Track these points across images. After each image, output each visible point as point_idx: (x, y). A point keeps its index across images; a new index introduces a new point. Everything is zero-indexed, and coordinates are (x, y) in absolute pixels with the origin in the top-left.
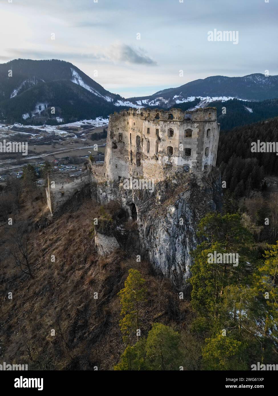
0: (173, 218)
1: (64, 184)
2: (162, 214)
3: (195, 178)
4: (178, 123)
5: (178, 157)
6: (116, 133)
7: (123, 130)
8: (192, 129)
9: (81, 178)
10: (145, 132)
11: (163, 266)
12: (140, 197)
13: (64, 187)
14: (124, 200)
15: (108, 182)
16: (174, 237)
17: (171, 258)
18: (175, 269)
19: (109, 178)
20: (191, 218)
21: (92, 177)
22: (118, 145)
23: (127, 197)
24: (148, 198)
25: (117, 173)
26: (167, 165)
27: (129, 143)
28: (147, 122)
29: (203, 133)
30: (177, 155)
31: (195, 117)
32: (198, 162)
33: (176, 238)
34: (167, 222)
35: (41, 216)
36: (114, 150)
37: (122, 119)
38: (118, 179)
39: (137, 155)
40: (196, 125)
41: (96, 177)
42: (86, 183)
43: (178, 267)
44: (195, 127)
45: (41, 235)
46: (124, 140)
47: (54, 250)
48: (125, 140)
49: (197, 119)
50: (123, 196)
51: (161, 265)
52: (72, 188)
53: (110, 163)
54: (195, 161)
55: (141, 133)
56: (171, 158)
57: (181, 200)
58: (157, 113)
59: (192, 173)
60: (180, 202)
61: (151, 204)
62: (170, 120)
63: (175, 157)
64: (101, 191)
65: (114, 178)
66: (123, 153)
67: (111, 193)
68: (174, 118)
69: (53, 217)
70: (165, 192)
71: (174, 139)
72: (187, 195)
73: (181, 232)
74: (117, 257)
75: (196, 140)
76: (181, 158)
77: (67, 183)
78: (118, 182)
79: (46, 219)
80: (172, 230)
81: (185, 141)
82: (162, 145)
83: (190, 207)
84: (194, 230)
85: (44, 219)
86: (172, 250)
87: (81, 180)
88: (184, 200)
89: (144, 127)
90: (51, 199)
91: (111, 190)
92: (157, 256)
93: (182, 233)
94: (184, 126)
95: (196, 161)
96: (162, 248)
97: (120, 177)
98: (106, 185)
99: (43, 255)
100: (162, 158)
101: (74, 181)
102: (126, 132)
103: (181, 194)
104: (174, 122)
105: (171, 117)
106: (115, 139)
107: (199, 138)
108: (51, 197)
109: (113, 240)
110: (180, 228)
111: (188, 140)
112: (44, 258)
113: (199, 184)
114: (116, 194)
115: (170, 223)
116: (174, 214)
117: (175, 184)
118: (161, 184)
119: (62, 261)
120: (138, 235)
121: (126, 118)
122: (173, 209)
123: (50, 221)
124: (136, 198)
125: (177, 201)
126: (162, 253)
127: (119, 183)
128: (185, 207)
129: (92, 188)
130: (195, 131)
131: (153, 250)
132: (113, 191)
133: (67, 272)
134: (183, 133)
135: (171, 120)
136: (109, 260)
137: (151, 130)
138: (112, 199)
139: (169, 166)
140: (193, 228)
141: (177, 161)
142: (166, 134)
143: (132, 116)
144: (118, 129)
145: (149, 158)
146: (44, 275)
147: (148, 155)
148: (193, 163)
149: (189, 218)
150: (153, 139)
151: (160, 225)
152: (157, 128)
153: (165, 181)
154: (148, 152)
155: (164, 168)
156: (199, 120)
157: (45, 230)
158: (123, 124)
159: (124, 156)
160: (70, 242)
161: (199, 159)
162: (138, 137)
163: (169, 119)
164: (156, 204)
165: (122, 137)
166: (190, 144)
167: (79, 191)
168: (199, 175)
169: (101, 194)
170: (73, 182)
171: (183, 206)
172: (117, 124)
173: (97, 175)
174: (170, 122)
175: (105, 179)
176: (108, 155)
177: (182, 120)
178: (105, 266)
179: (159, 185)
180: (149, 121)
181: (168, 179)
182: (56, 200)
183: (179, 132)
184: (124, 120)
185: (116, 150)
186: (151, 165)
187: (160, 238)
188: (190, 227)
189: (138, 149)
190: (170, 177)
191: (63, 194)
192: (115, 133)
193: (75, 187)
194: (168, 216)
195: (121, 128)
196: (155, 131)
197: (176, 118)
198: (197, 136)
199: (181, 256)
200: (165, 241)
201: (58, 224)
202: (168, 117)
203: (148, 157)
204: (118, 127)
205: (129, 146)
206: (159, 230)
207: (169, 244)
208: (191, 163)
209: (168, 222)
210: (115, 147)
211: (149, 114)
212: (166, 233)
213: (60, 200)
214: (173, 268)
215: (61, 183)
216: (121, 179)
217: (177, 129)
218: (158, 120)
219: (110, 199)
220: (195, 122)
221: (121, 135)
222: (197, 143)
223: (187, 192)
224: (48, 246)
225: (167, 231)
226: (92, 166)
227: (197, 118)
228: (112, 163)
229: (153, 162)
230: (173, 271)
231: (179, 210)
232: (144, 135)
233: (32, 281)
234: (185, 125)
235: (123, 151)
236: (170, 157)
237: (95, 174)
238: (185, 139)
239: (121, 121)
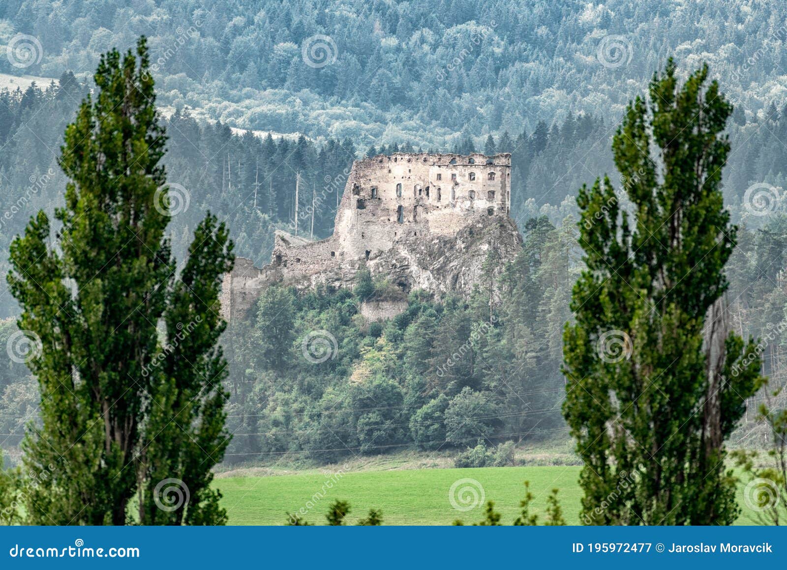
1: (247, 278)
2: (473, 256)
3: (501, 219)
4: (481, 167)
6: (366, 186)
7: (380, 182)
8: (495, 172)
10: (432, 178)
12: (430, 255)
19: (346, 256)
21: (286, 270)
22: (367, 204)
25: (363, 245)
26: (468, 210)
27: (394, 197)
28: (436, 168)
29: (505, 176)
30: (480, 198)
31: (497, 161)
32: (502, 204)
36: (360, 211)
37: (377, 166)
38: (365, 254)
44: (498, 170)
46: (382, 195)
53: (350, 232)
54: (499, 202)
55: (423, 181)
56: (474, 202)
57: (492, 238)
58: (452, 158)
59: (497, 215)
61: (451, 256)
62: (470, 164)
63: (477, 200)
65: (357, 255)
66: (378, 214)
70: (469, 238)
71: (477, 183)
76: (484, 200)
77: (250, 278)
78: (366, 260)
82: (461, 190)
83: (501, 243)
87: (266, 277)
88: (495, 237)
89: (431, 173)
94: (487, 169)
97: (368, 253)
100: (461, 204)
102: (386, 183)
103: (491, 232)
104: (476, 167)
105: (472, 162)
106: (362, 194)
107: (502, 181)
111: (492, 183)
115: (485, 259)
116: (487, 250)
117: (481, 227)
118: (463, 232)
121: (386, 165)
122: (486, 246)
125: (489, 239)
128: (497, 243)
130: (498, 174)
134: (487, 177)
137: (443, 176)
141: (481, 204)
142: (466, 178)
143: (405, 162)
144: (370, 180)
145: (440, 207)
147: (439, 204)
150: (446, 186)
152: (453, 173)
153: (467, 228)
154: (439, 201)
155: (464, 215)
156: (501, 165)
158: (379, 173)
159: (379, 217)
161: (503, 200)
165: (377, 191)
166: (494, 186)
170: (256, 278)
172: (368, 173)
173: (304, 263)
174: (472, 166)
176: (345, 221)
177: (484, 164)
180: (439, 167)
181: (471, 225)
183: (481, 175)
184: (383, 168)
185: (363, 210)
186: (445, 215)
189: (418, 202)
190: (473, 223)
191: (244, 298)
192: (363, 186)
195: (375, 178)
196: (450, 176)
197: (477, 162)
198: (500, 179)
202: (467, 161)
204: (368, 178)
205: (395, 201)
208: (495, 205)
210: (362, 206)
211: (439, 159)
213: (240, 308)
215: (243, 277)
216: (372, 254)
217: (479, 172)
218: (454, 165)
220: (497, 166)
221: (374, 190)
222: (500, 185)
227: (499, 163)
228: (354, 231)
229: (448, 211)
232: (431, 183)
235: (378, 211)
236: (471, 201)
237: (298, 261)
238: (489, 182)
239: (375, 170)
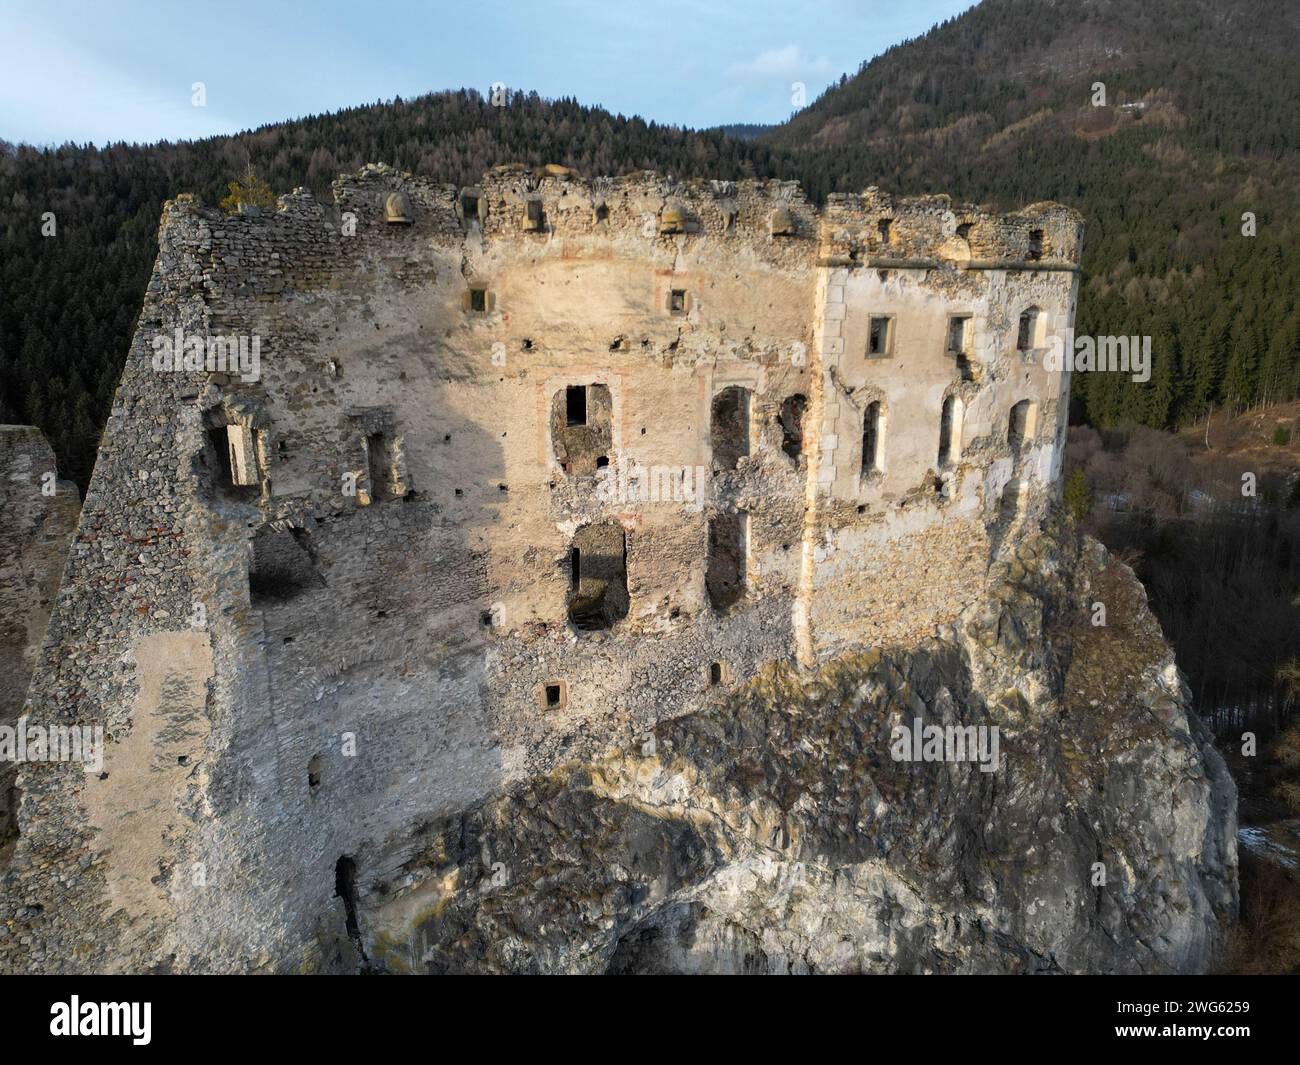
4: (1068, 276)
6: (316, 419)
7: (403, 376)
10: (843, 346)
30: (1052, 434)
39: (712, 534)
62: (1032, 264)
68: (1051, 253)
82: (989, 406)
89: (835, 312)
137: (903, 332)
144: (335, 368)
145: (872, 510)
150: (916, 387)
152: (961, 312)
154: (868, 471)
158: (394, 313)
163: (1028, 258)
180: (885, 276)
186: (895, 545)
195: (372, 354)
196: (939, 331)
203: (863, 508)
204: (321, 351)
217: (1058, 305)
232: (836, 373)
239: (365, 287)
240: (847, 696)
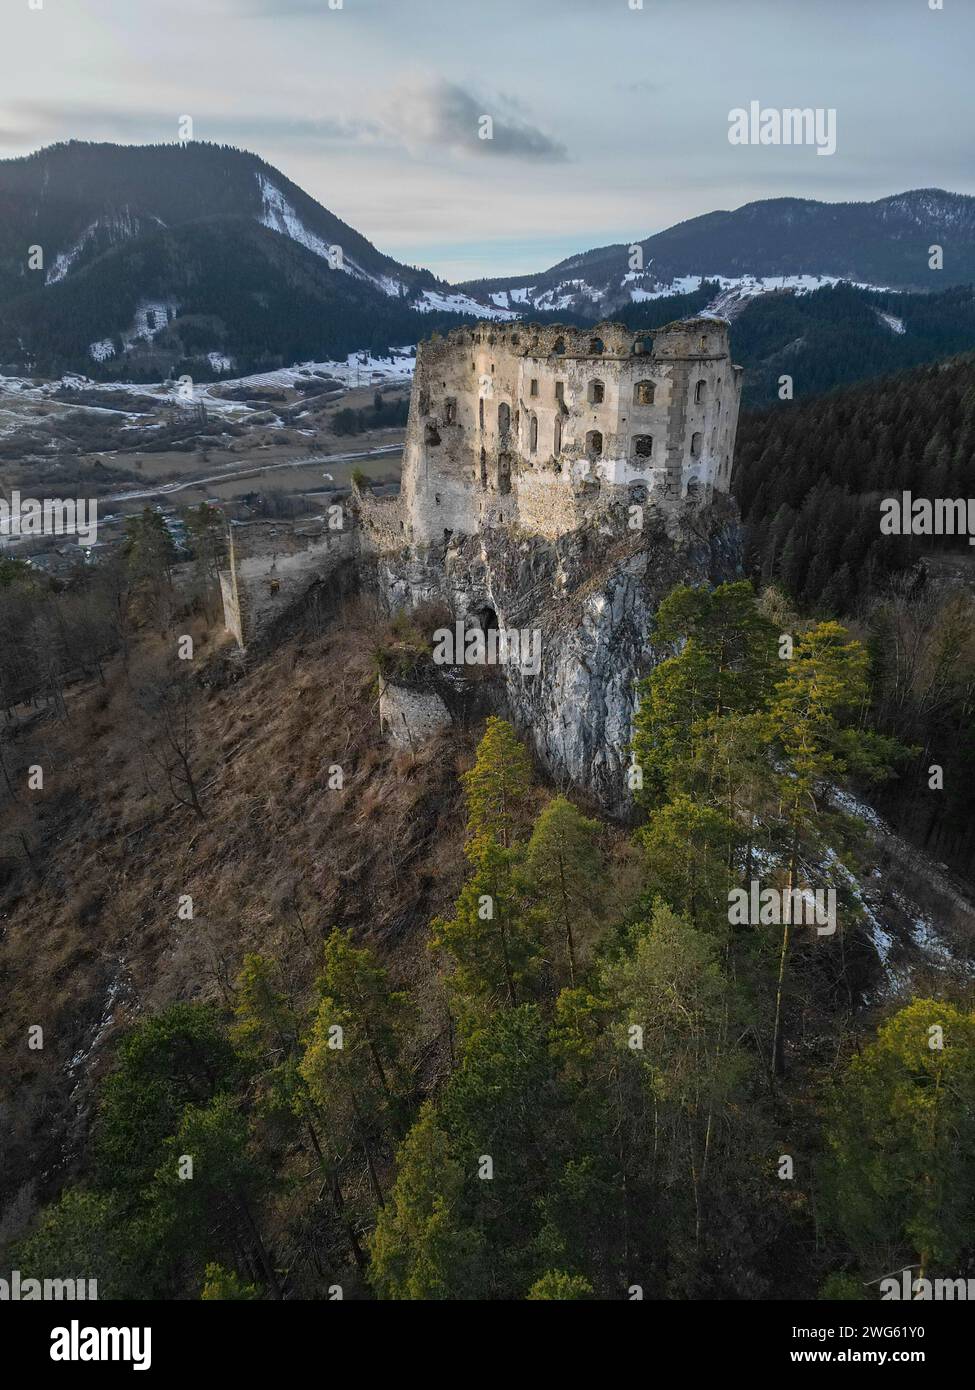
0: (600, 627)
1: (277, 556)
2: (570, 621)
3: (662, 518)
4: (617, 363)
5: (617, 459)
6: (438, 398)
7: (459, 389)
8: (655, 380)
9: (329, 539)
10: (523, 390)
11: (571, 756)
12: (508, 581)
13: (279, 568)
14: (462, 598)
15: (413, 546)
16: (601, 677)
17: (594, 735)
18: (604, 763)
19: (416, 535)
20: (649, 625)
21: (362, 537)
22: (441, 435)
23: (471, 589)
24: (533, 582)
25: (439, 519)
26: (586, 484)
27: (478, 426)
28: (529, 363)
29: (685, 392)
30: (614, 454)
31: (662, 346)
32: (670, 474)
33: (607, 681)
34: (582, 639)
35: (211, 655)
36: (432, 449)
37: (454, 355)
38: (442, 536)
39: (500, 460)
40: (665, 369)
41: (374, 536)
42: (344, 556)
43: (610, 756)
44: (664, 374)
45: (213, 709)
46: (462, 417)
47: (258, 744)
48: (466, 418)
49: (667, 353)
50: (458, 587)
51: (568, 754)
52: (302, 570)
53: (418, 489)
54: (662, 470)
55: (513, 394)
56: (598, 464)
57: (621, 579)
58: (557, 336)
59: (654, 505)
60: (618, 582)
61: (540, 598)
62: (593, 356)
63: (607, 461)
64: (391, 576)
65: (430, 535)
66: (458, 459)
67: (423, 581)
68: (606, 350)
69: (247, 657)
70: (580, 562)
71: (607, 410)
72: (638, 564)
73: (619, 664)
74: (445, 748)
75: (666, 413)
76: (623, 462)
77: (286, 554)
78: (443, 548)
79: (226, 663)
80: (596, 660)
81: (636, 414)
82: (573, 429)
83: (645, 597)
84: (653, 656)
85: (221, 664)
86: (595, 713)
87: (329, 547)
88: (630, 579)
89: (521, 376)
90: (240, 603)
91: (423, 572)
92: (557, 731)
93: (623, 666)
94: (633, 371)
95: (665, 470)
96: (570, 709)
97: (448, 533)
98: (407, 558)
99: (228, 760)
100: (572, 466)
101: (306, 550)
102: (467, 394)
103: (622, 561)
104: (607, 362)
105: (597, 347)
106: (433, 415)
107: (675, 406)
108: (239, 597)
109: (432, 704)
110: (619, 652)
111: (645, 412)
112: (230, 767)
113: (671, 534)
114: (436, 582)
115: (592, 641)
116: (601, 614)
117: (607, 536)
118: (569, 541)
119: (286, 769)
120: (504, 688)
121: (468, 352)
122: (600, 604)
123: (238, 668)
124: (498, 586)
125: (612, 582)
126: (570, 723)
127: (446, 551)
128: (632, 596)
129: (363, 568)
130: (664, 386)
131: (546, 720)
132: (429, 574)
133: (305, 794)
134: (630, 392)
135: (598, 356)
136: (425, 756)
137: (541, 387)
138: (425, 599)
139: (591, 489)
140: (652, 650)
141: (614, 471)
142: (584, 396)
143: (485, 346)
144: (444, 385)
145: (535, 466)
146: (237, 808)
147: (533, 460)
148: (656, 476)
149: (641, 626)
150: (547, 412)
151: (566, 648)
152: (559, 380)
153: (580, 531)
154: (534, 449)
155: (577, 495)
156: (674, 356)
157: (223, 695)
158: (458, 370)
159: (460, 466)
160: (306, 721)
161: (673, 464)
162: (503, 407)
163: (591, 353)
164: (554, 597)
165: (455, 409)
166: (648, 422)
167: (323, 582)
168: (674, 510)
169: (392, 586)
170: (304, 553)
171: (626, 594)
172: (441, 370)
173: (377, 531)
174: (596, 361)
175: (404, 539)
176: (412, 467)
177: (627, 356)
178: (412, 771)
179: (564, 544)
180: (535, 361)
181: (588, 525)
182: (256, 607)
183: (617, 389)
184: (463, 358)
185: (437, 449)
186: (542, 487)
187: (564, 684)
188: (644, 648)
189: (504, 444)
190: (593, 520)
191: (274, 590)
192: (433, 397)
193: (310, 567)
194: (586, 621)
195: (452, 381)
196: (552, 388)
197: (610, 350)
198: (668, 400)
199: (618, 725)
200: (576, 688)
201: (264, 676)
202: (588, 347)
203: (532, 465)
204: (442, 380)
205: (478, 436)
206: (563, 661)
207: (587, 696)
208: (651, 475)
209: (586, 639)
210: (433, 440)
211: (536, 338)
212: (580, 666)
213: (267, 607)
214: (598, 760)
215: (269, 554)
216: (452, 537)
217: (613, 379)
218: (561, 356)
219: (421, 602)
220: (662, 360)
221: (451, 405)
222: (668, 419)
223: (639, 554)
224: (241, 736)
225: (583, 663)
226: (361, 504)
227: (668, 351)
228: (424, 489)
229: (548, 477)
230: (599, 767)
231: (617, 604)
232: (522, 402)
233: (202, 826)
234: (636, 368)
235: (459, 453)
236: (593, 461)
237: (372, 525)
238: (636, 411)
239: (452, 362)
240: (520, 544)
